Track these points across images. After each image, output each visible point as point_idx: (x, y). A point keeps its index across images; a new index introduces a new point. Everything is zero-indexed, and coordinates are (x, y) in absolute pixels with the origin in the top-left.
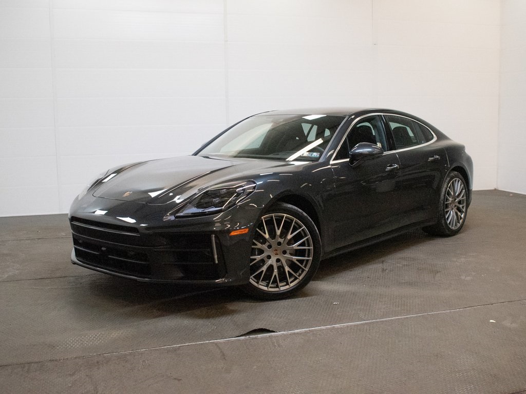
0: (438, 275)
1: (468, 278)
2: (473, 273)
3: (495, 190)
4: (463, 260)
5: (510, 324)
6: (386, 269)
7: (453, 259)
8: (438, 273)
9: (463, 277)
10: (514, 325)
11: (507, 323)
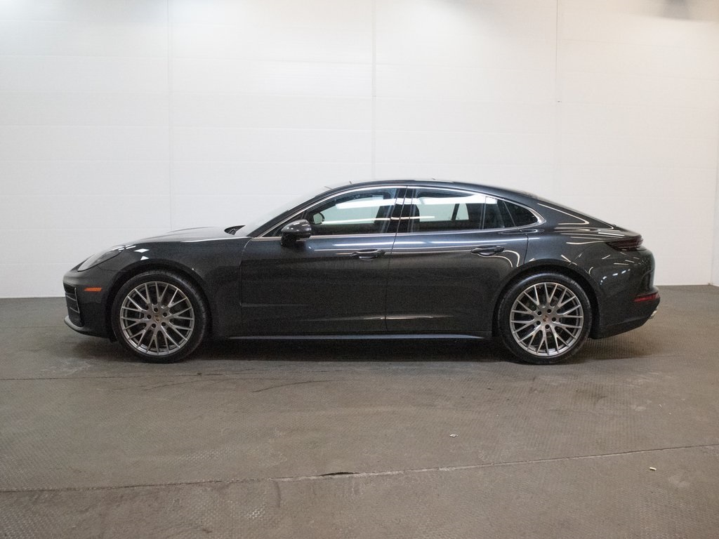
0: (601, 401)
1: (641, 408)
2: (649, 402)
3: (709, 285)
4: (641, 381)
5: (677, 482)
6: (536, 389)
7: (628, 380)
8: (602, 397)
9: (634, 407)
10: (684, 484)
11: (674, 480)
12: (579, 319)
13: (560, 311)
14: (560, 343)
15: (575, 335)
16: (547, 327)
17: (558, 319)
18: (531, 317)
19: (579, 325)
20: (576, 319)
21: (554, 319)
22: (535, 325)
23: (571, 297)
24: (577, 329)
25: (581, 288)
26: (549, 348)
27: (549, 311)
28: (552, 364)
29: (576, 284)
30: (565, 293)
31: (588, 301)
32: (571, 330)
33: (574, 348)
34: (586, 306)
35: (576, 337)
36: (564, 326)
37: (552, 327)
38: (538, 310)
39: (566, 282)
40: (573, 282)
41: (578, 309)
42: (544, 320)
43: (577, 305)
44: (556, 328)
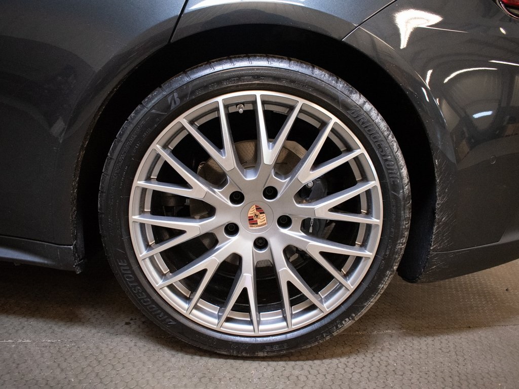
12: (369, 227)
13: (305, 194)
14: (296, 297)
15: (347, 276)
16: (261, 243)
17: (297, 223)
18: (205, 210)
19: (364, 245)
20: (356, 225)
21: (285, 222)
22: (221, 235)
23: (349, 149)
24: (358, 259)
25: (383, 125)
26: (260, 309)
27: (271, 193)
28: (263, 359)
29: (368, 106)
30: (327, 133)
31: (404, 171)
32: (338, 260)
33: (342, 317)
34: (396, 187)
35: (351, 283)
36: (315, 247)
37: (277, 248)
38: (229, 189)
39: (334, 98)
40: (357, 99)
41: (368, 193)
42: (252, 221)
43: (365, 179)
44: (289, 251)
